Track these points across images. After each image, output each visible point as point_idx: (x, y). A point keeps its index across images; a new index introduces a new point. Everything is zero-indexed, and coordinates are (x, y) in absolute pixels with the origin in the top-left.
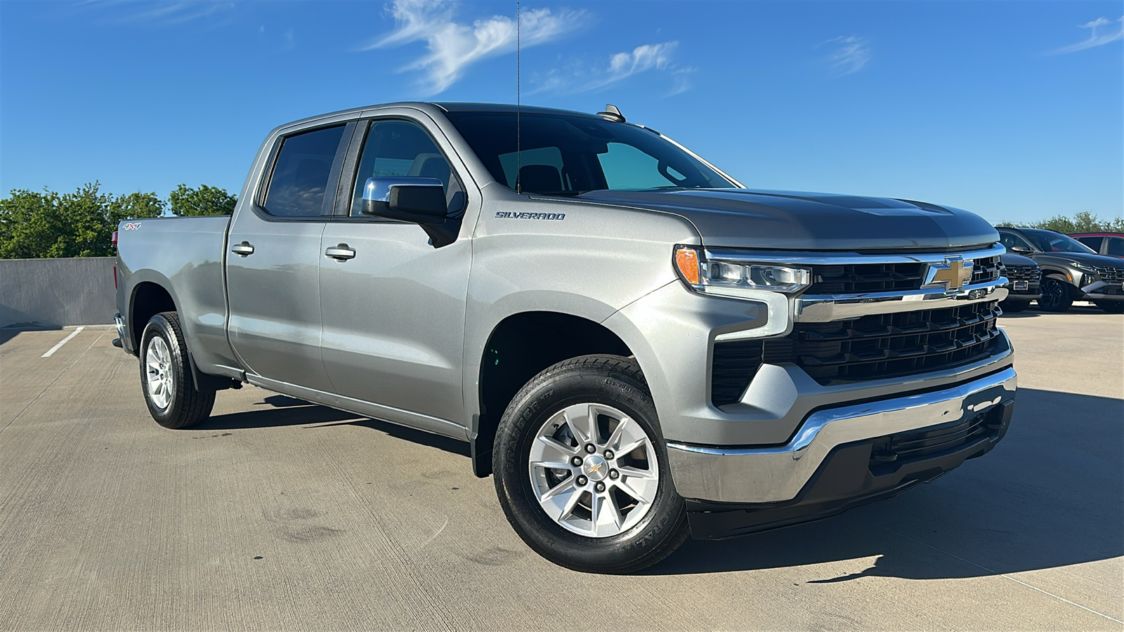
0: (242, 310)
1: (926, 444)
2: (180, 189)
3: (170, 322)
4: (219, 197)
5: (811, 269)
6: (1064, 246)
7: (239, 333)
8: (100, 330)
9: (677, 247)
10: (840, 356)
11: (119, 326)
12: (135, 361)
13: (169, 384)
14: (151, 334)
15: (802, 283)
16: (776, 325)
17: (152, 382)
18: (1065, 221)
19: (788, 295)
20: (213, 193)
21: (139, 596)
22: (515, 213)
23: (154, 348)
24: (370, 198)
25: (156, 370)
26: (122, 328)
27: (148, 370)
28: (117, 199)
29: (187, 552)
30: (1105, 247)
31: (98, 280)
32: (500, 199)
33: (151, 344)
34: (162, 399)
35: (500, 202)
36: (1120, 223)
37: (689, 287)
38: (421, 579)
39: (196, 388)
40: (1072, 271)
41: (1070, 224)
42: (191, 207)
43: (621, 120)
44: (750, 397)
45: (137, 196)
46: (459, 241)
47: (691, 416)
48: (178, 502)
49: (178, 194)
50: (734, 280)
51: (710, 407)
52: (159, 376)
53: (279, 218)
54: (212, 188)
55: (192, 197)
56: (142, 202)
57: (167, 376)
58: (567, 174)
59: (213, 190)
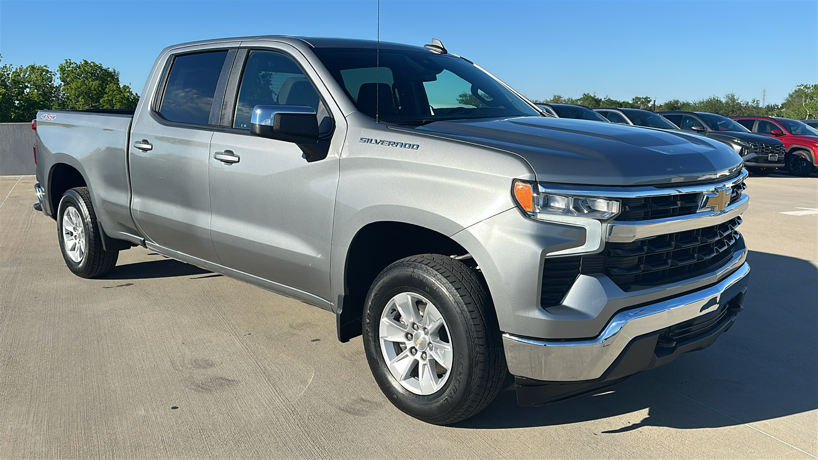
0: (142, 194)
1: (693, 330)
2: (67, 62)
3: (81, 196)
4: (97, 69)
5: (621, 201)
6: (727, 125)
7: (140, 211)
8: (12, 180)
9: (514, 181)
10: (637, 267)
11: (39, 194)
12: (54, 223)
13: (82, 243)
14: (66, 204)
15: (613, 212)
16: (592, 245)
17: (68, 242)
18: (717, 100)
19: (602, 221)
20: (91, 66)
21: (85, 447)
22: (376, 140)
23: (68, 215)
24: (257, 123)
25: (71, 232)
26: (42, 196)
27: (64, 232)
28: (17, 69)
29: (117, 402)
30: (756, 127)
31: (9, 141)
32: (363, 127)
33: (66, 212)
34: (76, 255)
35: (363, 129)
36: (756, 102)
37: (524, 213)
38: (307, 430)
39: (104, 248)
40: (734, 146)
41: (721, 102)
42: (76, 78)
43: (443, 52)
44: (569, 301)
45: (33, 68)
46: (329, 158)
47: (524, 315)
48: (101, 351)
49: (65, 67)
50: (559, 209)
51: (539, 310)
52: (73, 237)
53: (173, 123)
54: (91, 63)
55: (76, 69)
56: (37, 72)
57: (80, 237)
58: (396, 89)
59: (92, 64)
